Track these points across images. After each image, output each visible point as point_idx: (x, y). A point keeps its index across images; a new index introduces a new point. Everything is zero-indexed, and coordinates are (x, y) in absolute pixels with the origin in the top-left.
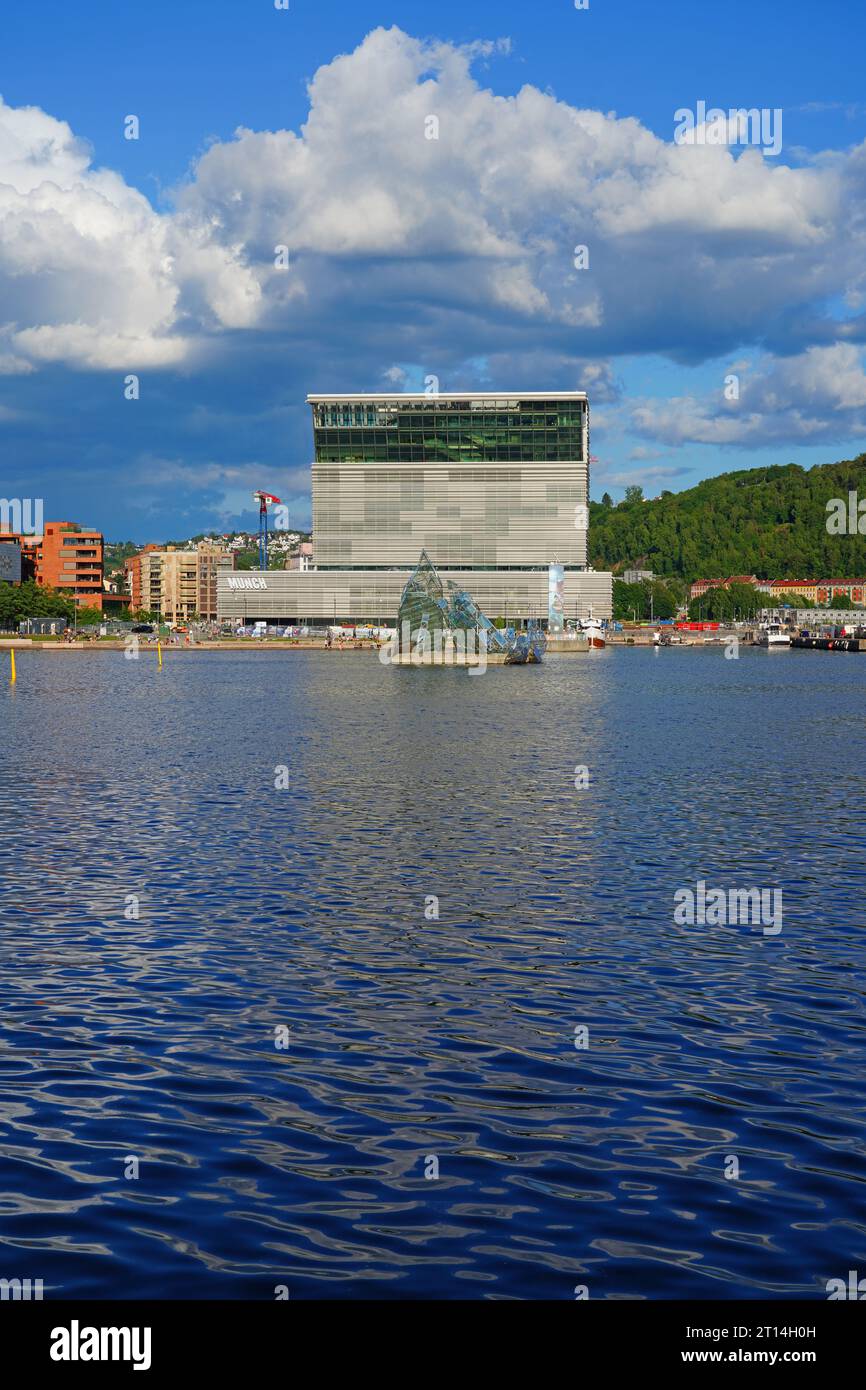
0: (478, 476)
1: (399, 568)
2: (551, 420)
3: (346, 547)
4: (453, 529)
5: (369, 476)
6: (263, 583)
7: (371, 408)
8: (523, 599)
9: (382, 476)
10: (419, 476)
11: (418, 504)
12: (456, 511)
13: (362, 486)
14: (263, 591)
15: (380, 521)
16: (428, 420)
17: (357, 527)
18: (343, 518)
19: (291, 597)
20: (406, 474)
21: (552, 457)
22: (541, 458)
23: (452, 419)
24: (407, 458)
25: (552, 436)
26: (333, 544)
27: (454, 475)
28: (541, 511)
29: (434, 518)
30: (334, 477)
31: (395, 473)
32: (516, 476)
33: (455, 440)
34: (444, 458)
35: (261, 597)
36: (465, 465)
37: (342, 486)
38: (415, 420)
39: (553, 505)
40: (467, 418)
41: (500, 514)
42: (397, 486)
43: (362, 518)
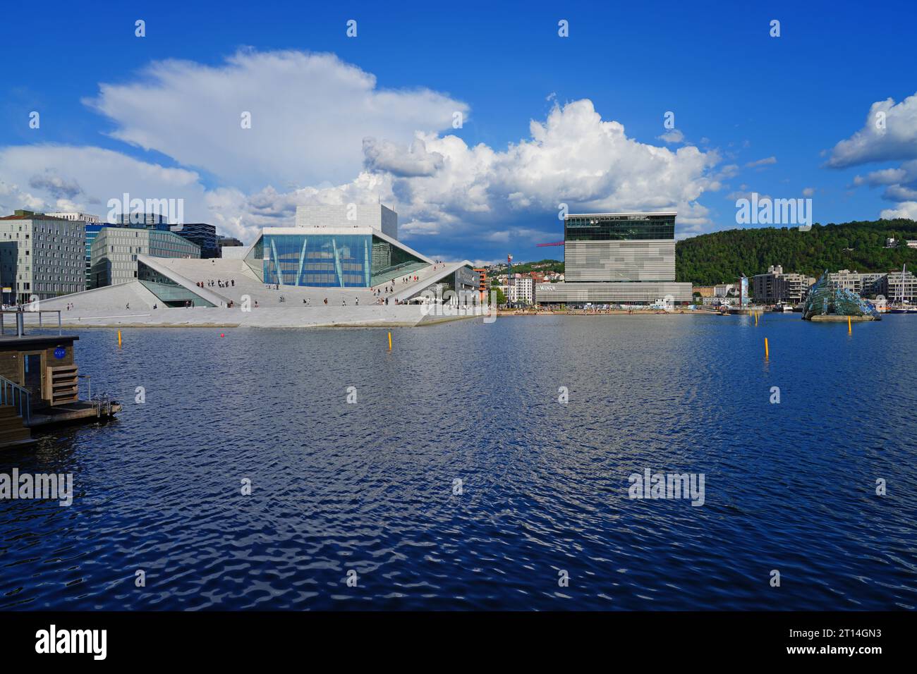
0: (631, 245)
1: (604, 282)
2: (662, 223)
3: (579, 274)
4: (621, 266)
5: (588, 246)
6: (554, 288)
7: (588, 220)
8: (657, 293)
9: (593, 246)
10: (608, 245)
11: (607, 257)
12: (623, 260)
13: (585, 250)
14: (554, 291)
15: (592, 264)
16: (613, 224)
17: (583, 266)
18: (577, 262)
19: (565, 293)
20: (602, 245)
21: (661, 238)
22: (656, 238)
23: (621, 223)
24: (603, 239)
25: (662, 230)
26: (574, 272)
27: (622, 245)
28: (656, 259)
29: (614, 262)
30: (574, 246)
31: (598, 245)
32: (647, 245)
33: (623, 231)
34: (618, 239)
35: (553, 293)
36: (626, 241)
37: (577, 250)
38: (607, 224)
39: (661, 256)
40: (628, 223)
41: (641, 260)
42: (599, 250)
43: (585, 262)
